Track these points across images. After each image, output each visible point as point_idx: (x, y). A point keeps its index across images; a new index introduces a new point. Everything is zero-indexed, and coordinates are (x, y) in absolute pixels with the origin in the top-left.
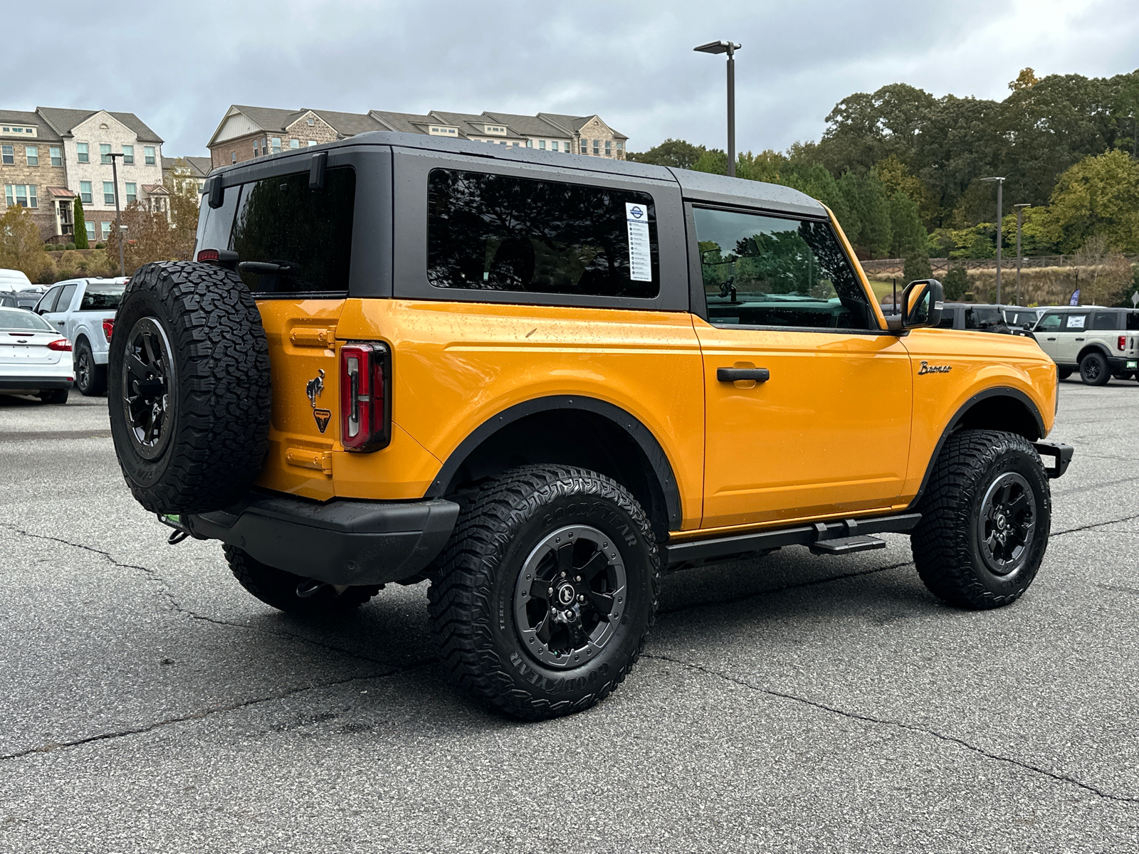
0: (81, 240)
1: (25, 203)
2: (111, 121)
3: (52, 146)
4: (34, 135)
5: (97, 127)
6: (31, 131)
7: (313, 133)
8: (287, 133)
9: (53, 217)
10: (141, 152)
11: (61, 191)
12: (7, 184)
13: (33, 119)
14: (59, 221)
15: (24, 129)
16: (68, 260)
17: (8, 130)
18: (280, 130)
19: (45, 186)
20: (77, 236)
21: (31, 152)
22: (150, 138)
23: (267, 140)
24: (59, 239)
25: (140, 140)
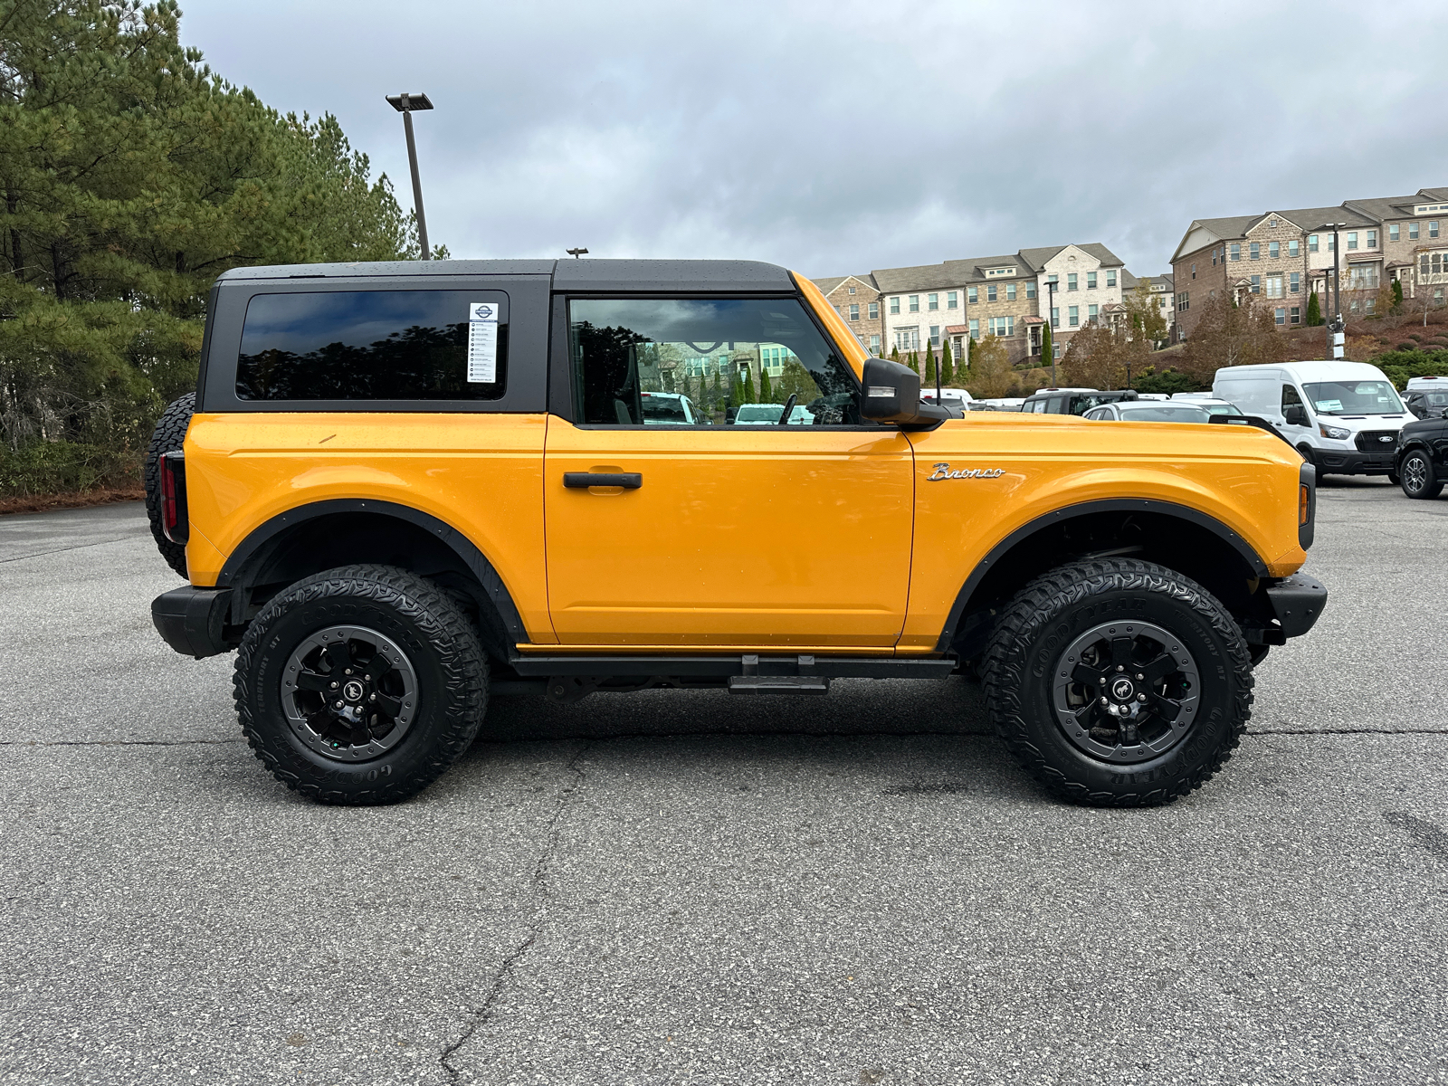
0: (1047, 360)
1: (1003, 332)
2: (1077, 252)
3: (1027, 281)
4: (1014, 274)
5: (1066, 259)
6: (1011, 271)
7: (1275, 234)
8: (1247, 238)
9: (1024, 342)
10: (1103, 277)
11: (1033, 318)
12: (991, 318)
13: (1015, 261)
14: (1030, 344)
15: (1006, 270)
16: (1033, 377)
17: (993, 273)
18: (1239, 237)
19: (1020, 316)
20: (1044, 354)
21: (1010, 289)
22: (1112, 263)
23: (1225, 248)
24: (1030, 359)
25: (1103, 266)
